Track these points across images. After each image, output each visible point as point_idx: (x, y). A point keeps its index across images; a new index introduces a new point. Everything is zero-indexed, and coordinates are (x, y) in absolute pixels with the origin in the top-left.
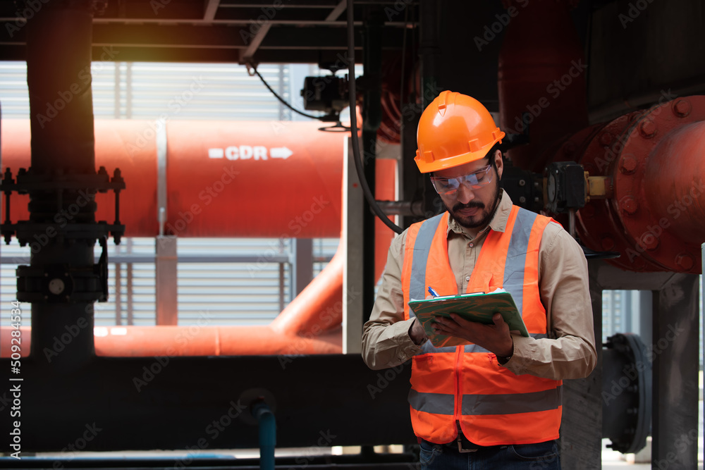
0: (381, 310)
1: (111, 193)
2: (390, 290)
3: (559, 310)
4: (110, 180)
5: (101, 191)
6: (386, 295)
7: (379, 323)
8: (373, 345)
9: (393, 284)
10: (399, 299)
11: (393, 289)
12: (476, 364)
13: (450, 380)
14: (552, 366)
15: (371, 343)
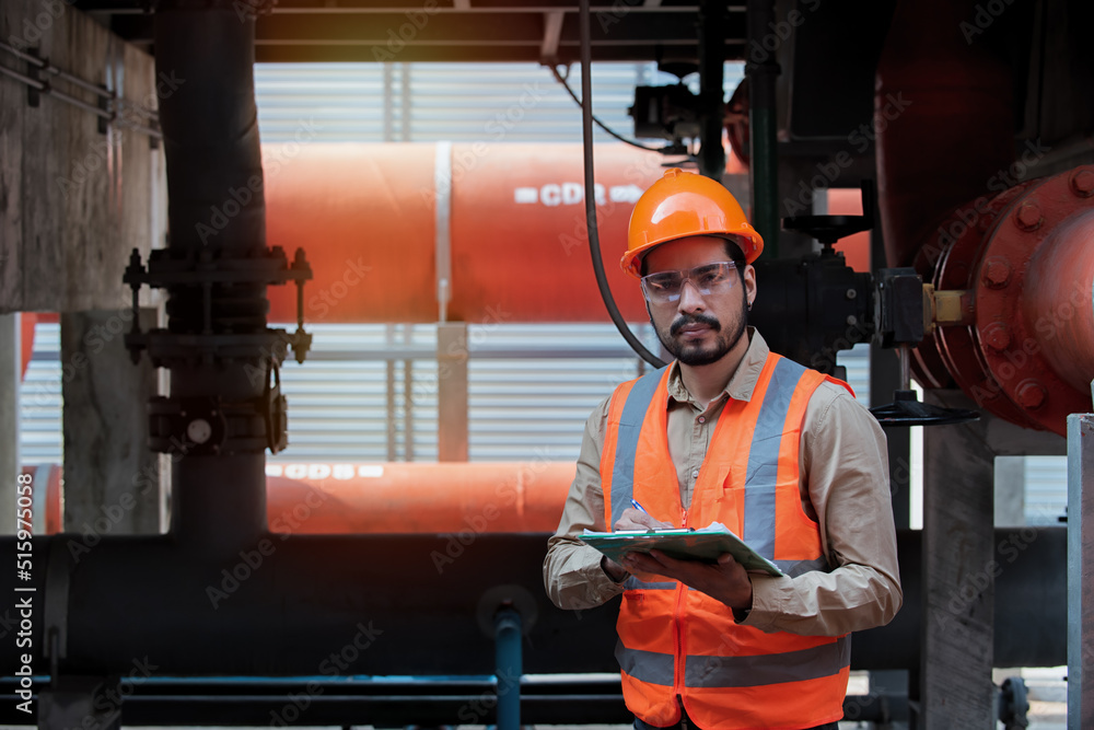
0: (573, 522)
1: (291, 286)
2: (584, 488)
3: (838, 524)
4: (289, 266)
5: (273, 283)
6: (579, 496)
7: (570, 540)
8: (556, 576)
9: (589, 479)
10: (597, 502)
11: (589, 487)
12: (704, 608)
13: (668, 632)
14: (822, 619)
15: (554, 573)
